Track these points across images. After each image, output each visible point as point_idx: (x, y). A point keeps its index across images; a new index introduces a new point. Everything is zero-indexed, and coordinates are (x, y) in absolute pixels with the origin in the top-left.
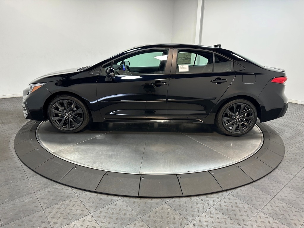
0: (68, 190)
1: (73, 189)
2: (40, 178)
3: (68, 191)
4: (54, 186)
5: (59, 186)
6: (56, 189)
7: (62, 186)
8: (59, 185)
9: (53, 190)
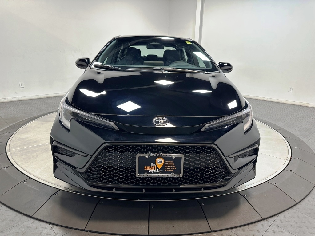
0: (45, 228)
1: (52, 226)
2: (6, 210)
3: (45, 231)
4: (25, 223)
5: (33, 222)
6: (28, 227)
7: (37, 222)
8: (32, 220)
9: (22, 230)
